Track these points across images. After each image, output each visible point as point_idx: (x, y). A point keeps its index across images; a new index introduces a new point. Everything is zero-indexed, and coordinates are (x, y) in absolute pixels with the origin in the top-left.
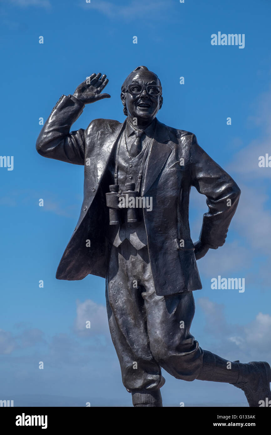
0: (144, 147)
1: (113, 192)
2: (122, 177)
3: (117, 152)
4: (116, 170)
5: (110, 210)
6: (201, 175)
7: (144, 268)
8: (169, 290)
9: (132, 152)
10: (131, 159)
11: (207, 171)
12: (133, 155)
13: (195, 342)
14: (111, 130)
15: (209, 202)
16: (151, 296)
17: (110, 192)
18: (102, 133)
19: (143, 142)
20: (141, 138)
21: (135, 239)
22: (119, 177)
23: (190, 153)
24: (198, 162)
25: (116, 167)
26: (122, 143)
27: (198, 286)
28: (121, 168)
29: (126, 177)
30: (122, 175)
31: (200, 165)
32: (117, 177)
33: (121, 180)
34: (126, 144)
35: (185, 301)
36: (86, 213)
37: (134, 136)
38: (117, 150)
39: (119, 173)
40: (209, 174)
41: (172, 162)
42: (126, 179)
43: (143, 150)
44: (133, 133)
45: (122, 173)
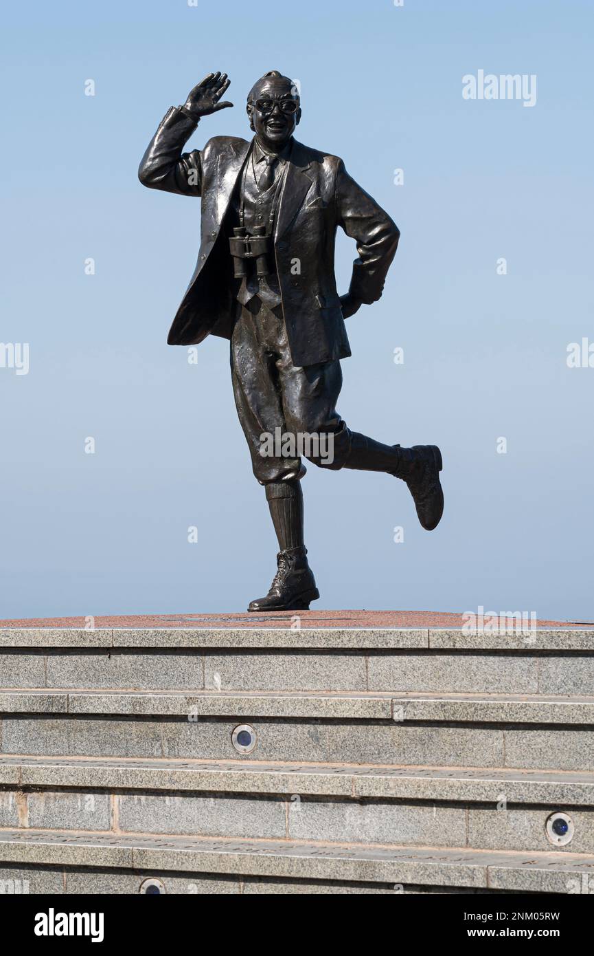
0: (277, 177)
1: (238, 237)
2: (250, 216)
3: (243, 184)
4: (242, 207)
5: (235, 258)
6: (349, 214)
7: (279, 331)
8: (309, 360)
9: (261, 184)
10: (260, 193)
11: (356, 209)
12: (263, 188)
13: (343, 423)
14: (235, 154)
15: (358, 246)
16: (287, 368)
17: (234, 236)
18: (223, 157)
19: (276, 171)
20: (273, 165)
21: (266, 294)
22: (246, 216)
23: (335, 185)
24: (345, 196)
25: (242, 203)
26: (249, 173)
27: (346, 352)
28: (247, 204)
29: (254, 216)
30: (249, 213)
31: (348, 201)
32: (243, 216)
33: (248, 220)
34: (254, 173)
35: (329, 371)
36: (204, 263)
37: (264, 162)
38: (243, 180)
39: (245, 211)
40: (359, 212)
41: (312, 198)
42: (254, 218)
43: (275, 182)
44: (263, 159)
45: (249, 211)
